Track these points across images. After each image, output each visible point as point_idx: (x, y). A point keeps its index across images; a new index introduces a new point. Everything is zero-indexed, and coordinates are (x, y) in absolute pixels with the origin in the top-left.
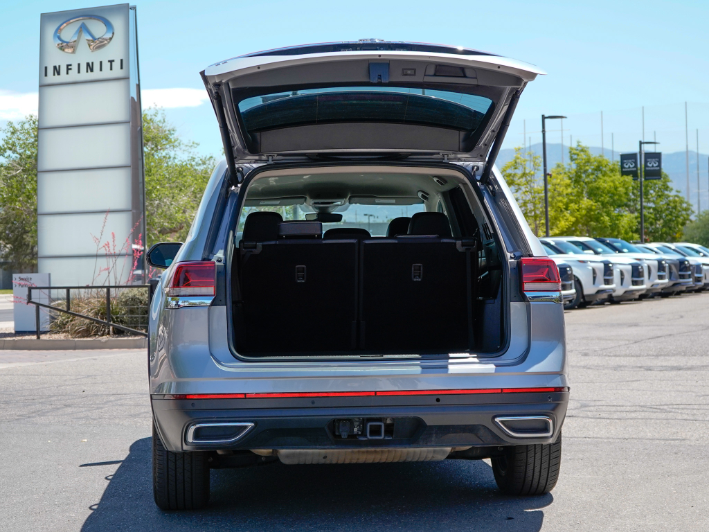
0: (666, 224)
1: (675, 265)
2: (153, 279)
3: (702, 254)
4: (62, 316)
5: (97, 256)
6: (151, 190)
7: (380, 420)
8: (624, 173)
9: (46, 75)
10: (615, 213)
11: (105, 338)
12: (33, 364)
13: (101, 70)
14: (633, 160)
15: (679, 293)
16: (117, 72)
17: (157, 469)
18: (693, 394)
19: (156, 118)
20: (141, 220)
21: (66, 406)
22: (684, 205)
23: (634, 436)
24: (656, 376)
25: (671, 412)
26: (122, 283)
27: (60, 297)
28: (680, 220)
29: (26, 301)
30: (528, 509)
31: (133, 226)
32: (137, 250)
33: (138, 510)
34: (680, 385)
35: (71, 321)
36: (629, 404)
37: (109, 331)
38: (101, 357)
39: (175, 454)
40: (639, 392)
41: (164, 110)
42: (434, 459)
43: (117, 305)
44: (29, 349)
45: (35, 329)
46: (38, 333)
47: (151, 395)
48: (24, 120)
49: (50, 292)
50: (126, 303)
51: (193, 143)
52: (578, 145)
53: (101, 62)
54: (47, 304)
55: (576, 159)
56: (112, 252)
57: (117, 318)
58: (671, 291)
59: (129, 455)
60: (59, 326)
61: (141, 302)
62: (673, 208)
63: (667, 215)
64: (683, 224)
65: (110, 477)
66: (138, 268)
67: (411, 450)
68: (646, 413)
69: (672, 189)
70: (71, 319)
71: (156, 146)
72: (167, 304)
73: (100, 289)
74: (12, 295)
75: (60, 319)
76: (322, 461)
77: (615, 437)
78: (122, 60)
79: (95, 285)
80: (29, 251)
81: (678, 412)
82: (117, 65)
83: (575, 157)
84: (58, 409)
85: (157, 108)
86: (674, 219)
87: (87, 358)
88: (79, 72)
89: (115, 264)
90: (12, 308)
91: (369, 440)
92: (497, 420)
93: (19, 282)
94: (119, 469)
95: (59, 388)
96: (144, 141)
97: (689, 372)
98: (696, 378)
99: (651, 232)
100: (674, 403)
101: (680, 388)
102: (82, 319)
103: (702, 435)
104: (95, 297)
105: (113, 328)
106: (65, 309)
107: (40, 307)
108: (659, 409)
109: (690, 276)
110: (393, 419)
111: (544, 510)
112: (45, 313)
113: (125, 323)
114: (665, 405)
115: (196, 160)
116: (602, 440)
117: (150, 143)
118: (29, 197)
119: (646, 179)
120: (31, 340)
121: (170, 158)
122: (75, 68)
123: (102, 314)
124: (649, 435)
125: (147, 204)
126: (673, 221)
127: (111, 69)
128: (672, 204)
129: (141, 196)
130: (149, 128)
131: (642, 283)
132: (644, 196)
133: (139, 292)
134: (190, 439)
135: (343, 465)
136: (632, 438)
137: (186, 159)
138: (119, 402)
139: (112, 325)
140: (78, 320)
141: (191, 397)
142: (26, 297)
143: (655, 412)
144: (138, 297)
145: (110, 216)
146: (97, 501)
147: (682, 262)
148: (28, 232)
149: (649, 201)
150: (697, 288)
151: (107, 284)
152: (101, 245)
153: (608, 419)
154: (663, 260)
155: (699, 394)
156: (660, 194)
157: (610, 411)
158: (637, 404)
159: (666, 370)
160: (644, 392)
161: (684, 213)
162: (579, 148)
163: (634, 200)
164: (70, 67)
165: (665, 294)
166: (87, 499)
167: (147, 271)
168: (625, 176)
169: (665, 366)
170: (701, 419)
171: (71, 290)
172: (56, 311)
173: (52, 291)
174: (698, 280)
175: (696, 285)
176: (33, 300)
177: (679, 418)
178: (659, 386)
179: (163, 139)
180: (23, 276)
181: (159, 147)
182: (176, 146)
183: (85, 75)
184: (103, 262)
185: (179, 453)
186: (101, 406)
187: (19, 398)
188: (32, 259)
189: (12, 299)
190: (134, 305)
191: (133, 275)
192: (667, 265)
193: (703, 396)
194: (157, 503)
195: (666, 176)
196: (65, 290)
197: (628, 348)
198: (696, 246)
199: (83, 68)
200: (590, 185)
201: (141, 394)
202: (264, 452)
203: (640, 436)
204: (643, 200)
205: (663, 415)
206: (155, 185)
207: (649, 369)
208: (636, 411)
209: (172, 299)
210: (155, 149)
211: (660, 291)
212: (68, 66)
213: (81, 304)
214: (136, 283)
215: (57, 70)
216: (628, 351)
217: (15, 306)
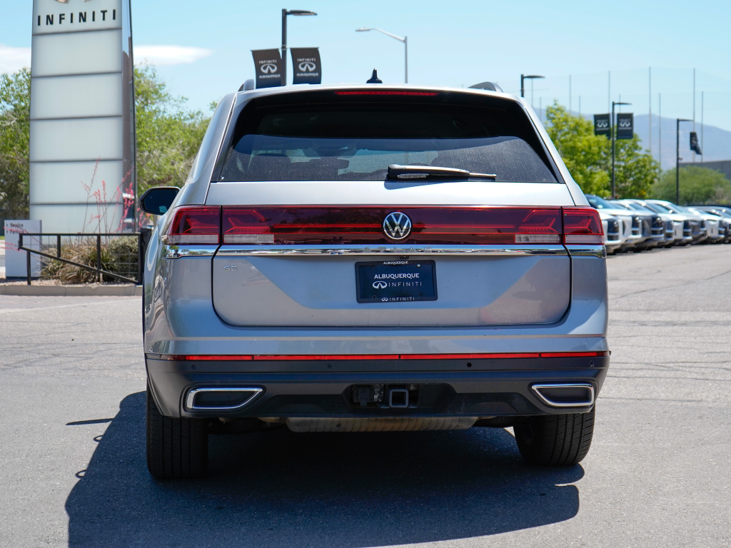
0: (636, 183)
1: (648, 221)
2: (144, 227)
3: (671, 211)
4: (53, 263)
5: (87, 204)
6: (141, 142)
7: (403, 386)
8: (597, 133)
9: (39, 24)
10: (588, 170)
11: (95, 285)
12: (22, 310)
13: (94, 20)
14: (606, 120)
15: (650, 249)
16: (109, 22)
17: (151, 435)
18: (696, 351)
19: (146, 73)
20: (132, 170)
21: (54, 355)
22: (653, 164)
23: (647, 397)
24: (652, 332)
25: (678, 370)
26: (113, 231)
27: (51, 243)
28: (649, 178)
29: (17, 248)
30: (560, 483)
31: (124, 176)
32: (128, 199)
33: (130, 479)
34: (679, 341)
35: (62, 267)
36: (633, 361)
37: (99, 278)
38: (91, 304)
39: (171, 419)
40: (640, 348)
41: (154, 66)
42: (459, 428)
43: (108, 253)
44: (20, 294)
45: (26, 275)
46: (29, 279)
47: (145, 354)
48: (18, 73)
49: (41, 239)
50: (116, 251)
51: (183, 98)
52: (556, 104)
53: (94, 13)
54: (38, 250)
55: (553, 118)
56: (103, 200)
57: (107, 265)
58: (644, 245)
59: (119, 413)
60: (50, 272)
61: (131, 250)
62: (642, 167)
63: (636, 174)
64: (652, 182)
65: (99, 438)
66: (128, 217)
67: (434, 419)
68: (654, 371)
69: (641, 149)
70: (61, 265)
71: (146, 100)
72: (165, 252)
73: (90, 237)
74: (4, 241)
75: (51, 266)
76: (335, 429)
77: (627, 397)
78: (114, 11)
79: (85, 232)
80: (22, 199)
81: (685, 371)
82: (109, 15)
83: (552, 116)
84: (46, 358)
85: (148, 63)
86: (643, 177)
87: (77, 305)
88: (72, 21)
89: (105, 213)
90: (4, 254)
91: (391, 409)
92: (534, 387)
93: (10, 228)
94: (109, 428)
95: (48, 336)
96: (136, 95)
97: (684, 328)
98: (693, 334)
99: (621, 189)
100: (679, 361)
101: (680, 344)
102: (73, 266)
103: (718, 396)
104: (85, 244)
105: (103, 276)
106: (56, 256)
107: (31, 253)
108: (665, 367)
109: (661, 232)
110: (418, 386)
111: (576, 484)
112: (36, 259)
113: (116, 270)
114: (670, 363)
115: (184, 115)
116: (614, 400)
117: (140, 97)
118: (23, 147)
119: (618, 138)
120: (22, 286)
121: (159, 111)
122: (68, 17)
123: (92, 261)
124: (663, 396)
125: (137, 155)
126: (642, 179)
127: (104, 19)
128: (641, 164)
129: (132, 147)
130: (140, 82)
131: (616, 238)
132: (615, 156)
133: (129, 240)
134: (190, 404)
135: (358, 433)
136: (646, 399)
137: (175, 113)
138: (109, 352)
139: (102, 272)
140: (68, 267)
141: (191, 358)
142: (17, 244)
143: (663, 370)
144: (128, 244)
145: (100, 165)
146: (85, 467)
147: (654, 219)
148: (22, 181)
149: (619, 160)
150: (667, 243)
151: (97, 232)
152: (92, 192)
153: (615, 377)
154: (637, 216)
155: (701, 351)
156: (630, 153)
157: (615, 369)
158: (641, 361)
159: (661, 325)
160: (645, 348)
161: (652, 171)
162: (556, 107)
163: (605, 159)
164: (62, 17)
165: (638, 248)
166: (73, 464)
167: (137, 220)
168: (599, 136)
169: (659, 321)
170: (711, 378)
171: (62, 237)
172: (47, 258)
173: (43, 237)
174: (669, 236)
175: (667, 241)
176: (24, 246)
177: (689, 377)
178: (659, 342)
179: (154, 93)
180: (15, 222)
181: (149, 102)
182: (166, 101)
183: (78, 25)
184: (93, 210)
185: (176, 419)
186: (91, 356)
187: (6, 346)
188: (25, 207)
189: (4, 245)
190: (124, 253)
191: (124, 223)
192: (640, 221)
193: (707, 353)
194: (150, 470)
195: (636, 136)
196: (56, 237)
197: (617, 302)
198: (666, 203)
199: (76, 17)
200: (565, 144)
201: (131, 344)
202: (271, 419)
203: (654, 397)
204: (615, 159)
205: (672, 374)
206: (144, 138)
207: (643, 324)
208: (642, 369)
209: (171, 248)
210: (145, 103)
211: (633, 246)
212: (61, 15)
213: (72, 251)
214: (126, 232)
215: (50, 20)
216: (617, 305)
217: (6, 252)
